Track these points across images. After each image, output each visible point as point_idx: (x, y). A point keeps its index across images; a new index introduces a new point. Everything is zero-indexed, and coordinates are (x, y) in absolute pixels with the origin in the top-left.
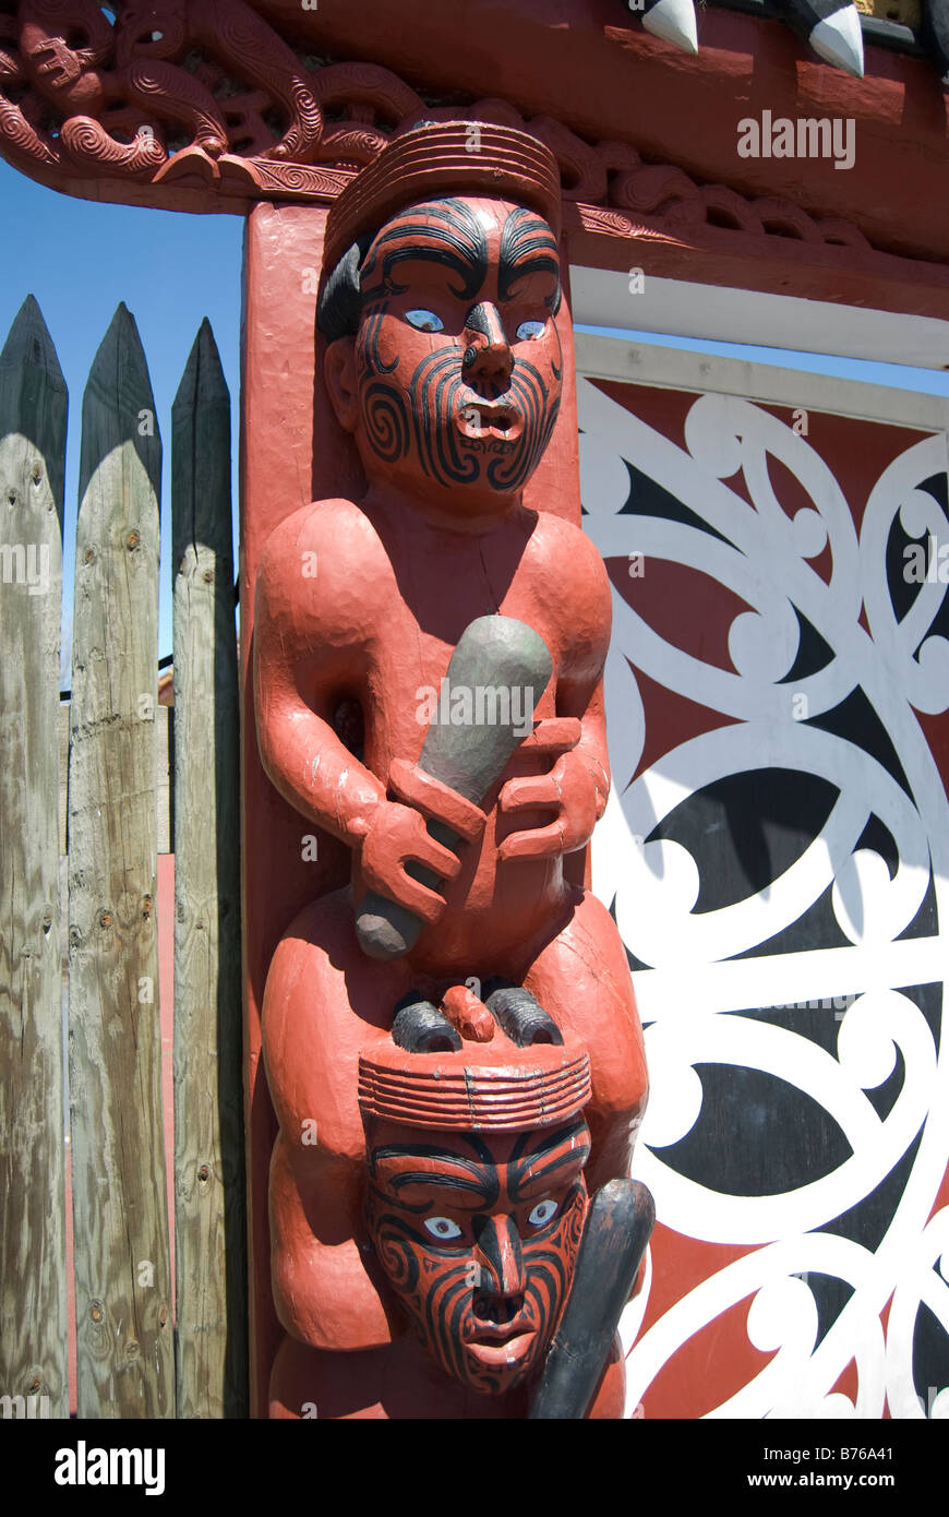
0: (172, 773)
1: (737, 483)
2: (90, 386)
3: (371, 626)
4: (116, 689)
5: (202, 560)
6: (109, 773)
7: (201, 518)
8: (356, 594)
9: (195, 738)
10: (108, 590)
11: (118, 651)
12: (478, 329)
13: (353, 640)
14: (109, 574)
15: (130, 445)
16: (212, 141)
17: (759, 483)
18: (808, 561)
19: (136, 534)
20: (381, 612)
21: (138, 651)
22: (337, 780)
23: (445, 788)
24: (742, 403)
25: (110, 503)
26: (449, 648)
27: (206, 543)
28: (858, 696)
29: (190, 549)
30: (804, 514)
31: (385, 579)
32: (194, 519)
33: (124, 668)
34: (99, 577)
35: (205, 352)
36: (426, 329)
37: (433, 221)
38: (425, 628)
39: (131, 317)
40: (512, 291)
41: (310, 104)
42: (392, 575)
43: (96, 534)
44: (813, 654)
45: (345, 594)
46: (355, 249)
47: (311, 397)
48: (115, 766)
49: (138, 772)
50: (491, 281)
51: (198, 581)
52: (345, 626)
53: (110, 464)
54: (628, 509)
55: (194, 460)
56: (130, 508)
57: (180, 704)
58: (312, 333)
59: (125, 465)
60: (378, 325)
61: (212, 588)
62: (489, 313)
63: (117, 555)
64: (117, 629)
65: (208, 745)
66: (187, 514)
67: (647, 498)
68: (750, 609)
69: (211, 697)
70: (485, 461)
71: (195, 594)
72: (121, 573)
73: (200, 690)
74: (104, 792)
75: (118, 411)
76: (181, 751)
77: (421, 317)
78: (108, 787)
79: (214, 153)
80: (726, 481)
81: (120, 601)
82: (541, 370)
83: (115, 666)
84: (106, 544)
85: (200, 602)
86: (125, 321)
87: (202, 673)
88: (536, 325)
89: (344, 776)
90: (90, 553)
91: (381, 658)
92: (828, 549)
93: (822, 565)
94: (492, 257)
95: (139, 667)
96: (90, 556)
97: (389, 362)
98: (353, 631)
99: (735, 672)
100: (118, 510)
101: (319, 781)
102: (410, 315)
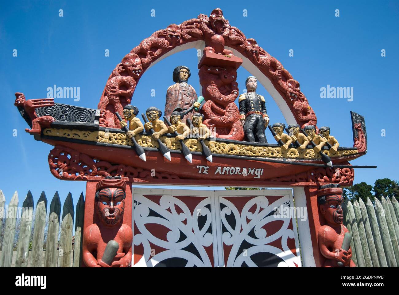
0: (73, 261)
1: (169, 210)
2: (64, 205)
3: (97, 242)
4: (65, 249)
5: (79, 229)
6: (63, 261)
7: (79, 222)
8: (95, 237)
9: (77, 255)
10: (65, 234)
11: (66, 243)
12: (110, 205)
13: (95, 243)
14: (65, 232)
15: (70, 213)
16: (82, 174)
17: (173, 210)
18: (182, 222)
19: (70, 226)
20: (99, 240)
21: (69, 243)
22: (91, 262)
23: (104, 263)
24: (170, 196)
25: (66, 222)
26: (106, 244)
27: (80, 226)
28: (192, 244)
29: (78, 227)
30: (181, 214)
31: (99, 235)
32: (78, 223)
33: (67, 246)
34: (64, 232)
35: (82, 197)
36: (105, 204)
37: (106, 192)
38: (104, 242)
39: (71, 194)
40: (115, 200)
41: (95, 168)
42: (100, 235)
43: (64, 226)
44: (183, 237)
45: (94, 238)
46: (98, 192)
47: (94, 209)
48: (64, 260)
49: (68, 261)
50: (112, 199)
51: (78, 232)
52: (94, 242)
53: (67, 216)
54: (149, 216)
55: (79, 214)
56: (69, 222)
57: (75, 250)
58: (94, 200)
59: (69, 216)
60: (100, 203)
61: (80, 233)
62: (112, 203)
63: (67, 229)
64: (66, 240)
65: (78, 257)
66: (77, 222)
67: (153, 213)
68: (171, 230)
69: (79, 249)
70: (111, 221)
71: (78, 234)
72: (67, 232)
73: (78, 248)
74: (63, 264)
75: (68, 208)
76: (75, 257)
77: (104, 203)
78: (63, 263)
79: (82, 176)
80: (167, 210)
81: (67, 236)
82: (119, 209)
83: (65, 245)
84: (65, 228)
85: (78, 235)
86: (70, 194)
87: (78, 246)
88: (119, 202)
89: (92, 261)
90: (63, 229)
91: (98, 246)
92: (186, 219)
93: (185, 222)
94: (112, 196)
95: (69, 245)
96: (63, 230)
97: (100, 208)
98: (95, 242)
99: (168, 241)
100: (67, 223)
101: (89, 262)
102: (103, 202)
